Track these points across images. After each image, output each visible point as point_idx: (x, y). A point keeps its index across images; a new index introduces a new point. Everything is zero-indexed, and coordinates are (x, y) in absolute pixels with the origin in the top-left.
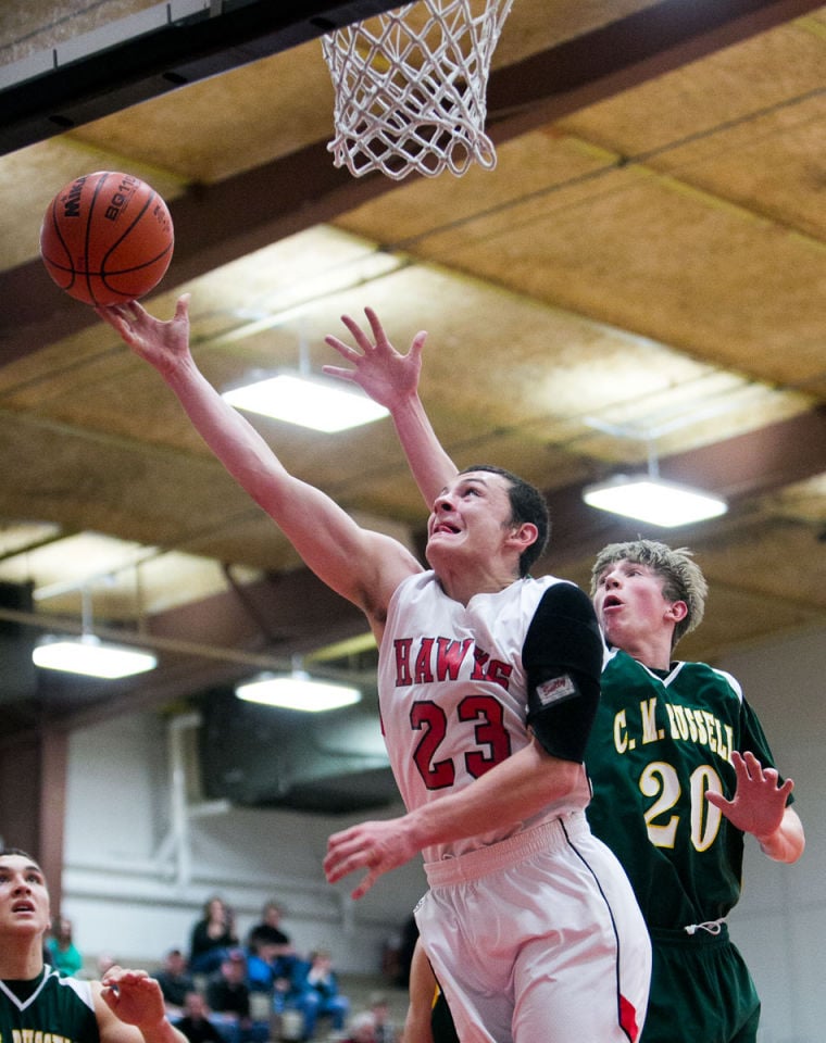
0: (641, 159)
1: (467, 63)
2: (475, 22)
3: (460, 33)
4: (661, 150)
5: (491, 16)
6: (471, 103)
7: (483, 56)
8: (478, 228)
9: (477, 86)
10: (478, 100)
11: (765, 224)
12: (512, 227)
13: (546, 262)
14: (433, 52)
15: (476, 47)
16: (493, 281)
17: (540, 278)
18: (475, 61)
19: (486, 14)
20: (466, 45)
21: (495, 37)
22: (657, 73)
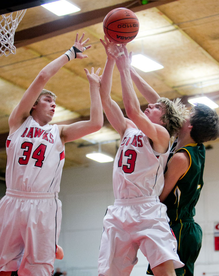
0: (46, 56)
1: (10, 30)
2: (13, 21)
3: (10, 23)
4: (51, 54)
5: (17, 20)
6: (10, 39)
7: (14, 29)
8: (6, 68)
9: (12, 36)
10: (12, 38)
11: (72, 74)
12: (14, 69)
13: (21, 77)
14: (3, 27)
15: (13, 27)
16: (9, 81)
17: (20, 81)
18: (12, 30)
19: (16, 20)
20: (11, 26)
21: (17, 25)
22: (51, 37)
